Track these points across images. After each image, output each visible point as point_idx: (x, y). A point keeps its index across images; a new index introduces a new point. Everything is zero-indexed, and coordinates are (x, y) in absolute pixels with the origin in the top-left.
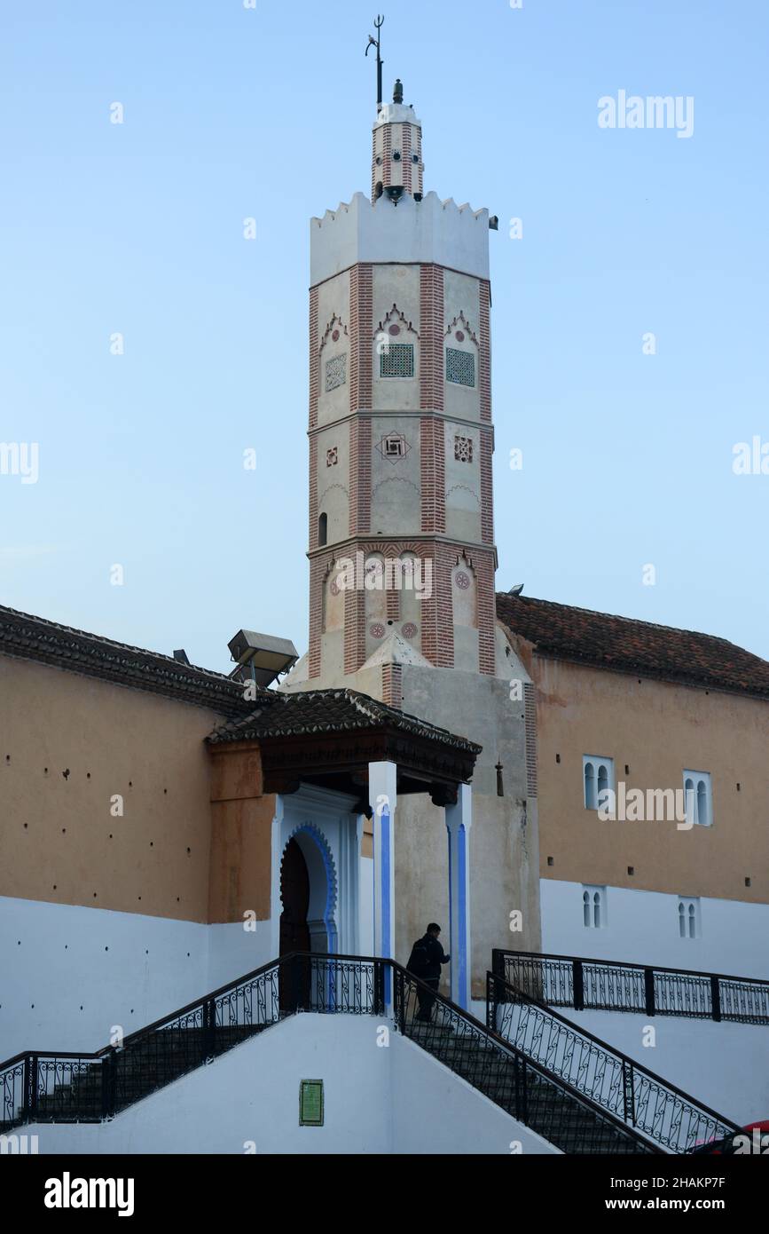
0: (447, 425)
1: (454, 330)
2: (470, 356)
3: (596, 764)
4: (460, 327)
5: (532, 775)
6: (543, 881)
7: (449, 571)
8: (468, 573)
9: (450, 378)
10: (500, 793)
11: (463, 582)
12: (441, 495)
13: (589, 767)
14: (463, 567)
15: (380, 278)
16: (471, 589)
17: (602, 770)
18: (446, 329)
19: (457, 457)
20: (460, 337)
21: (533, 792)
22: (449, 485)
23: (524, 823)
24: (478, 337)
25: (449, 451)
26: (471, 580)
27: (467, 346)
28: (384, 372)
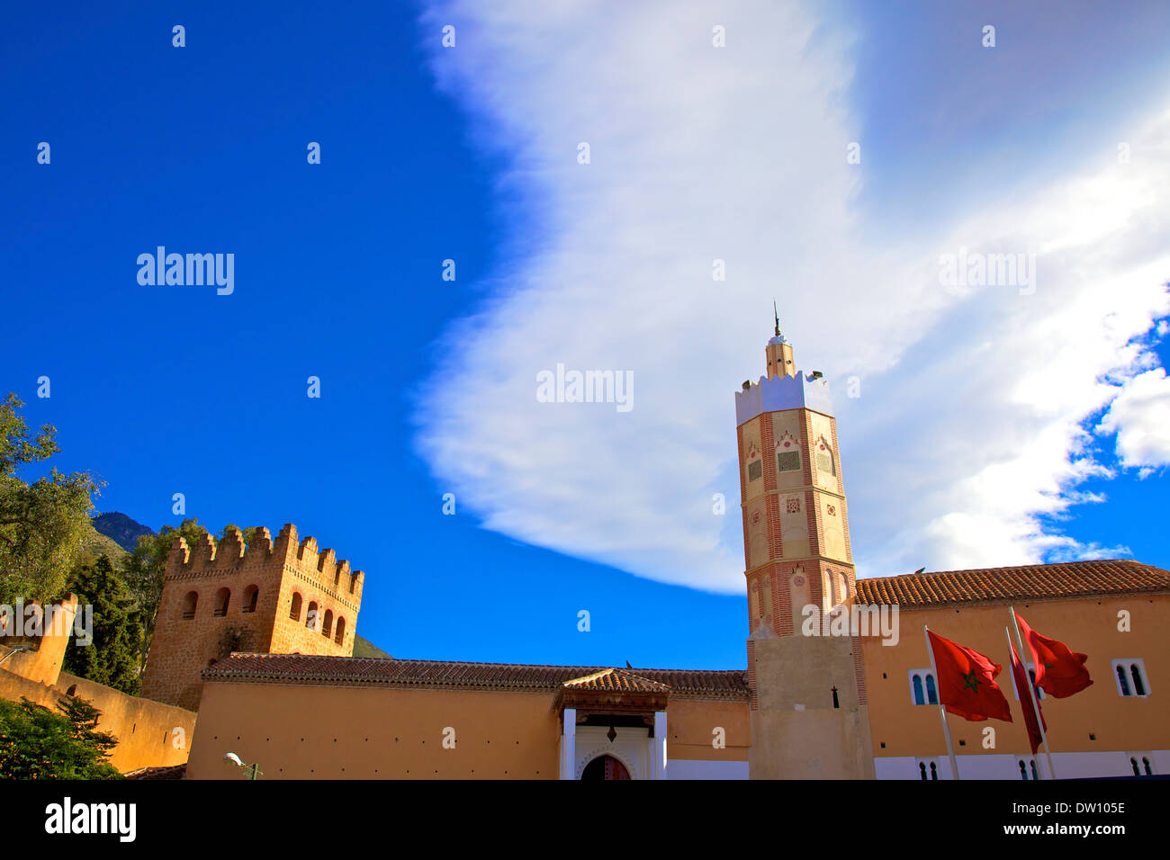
0: (780, 496)
1: (783, 442)
2: (796, 453)
3: (923, 675)
4: (787, 439)
5: (862, 690)
6: (876, 759)
7: (787, 579)
8: (804, 575)
9: (782, 468)
10: (836, 705)
11: (799, 582)
12: (778, 536)
13: (916, 678)
14: (799, 573)
15: (746, 430)
16: (806, 585)
17: (929, 678)
18: (776, 444)
19: (788, 511)
20: (787, 445)
21: (863, 701)
22: (783, 528)
23: (857, 722)
24: (799, 441)
25: (783, 509)
26: (806, 580)
27: (794, 448)
28: (751, 479)
